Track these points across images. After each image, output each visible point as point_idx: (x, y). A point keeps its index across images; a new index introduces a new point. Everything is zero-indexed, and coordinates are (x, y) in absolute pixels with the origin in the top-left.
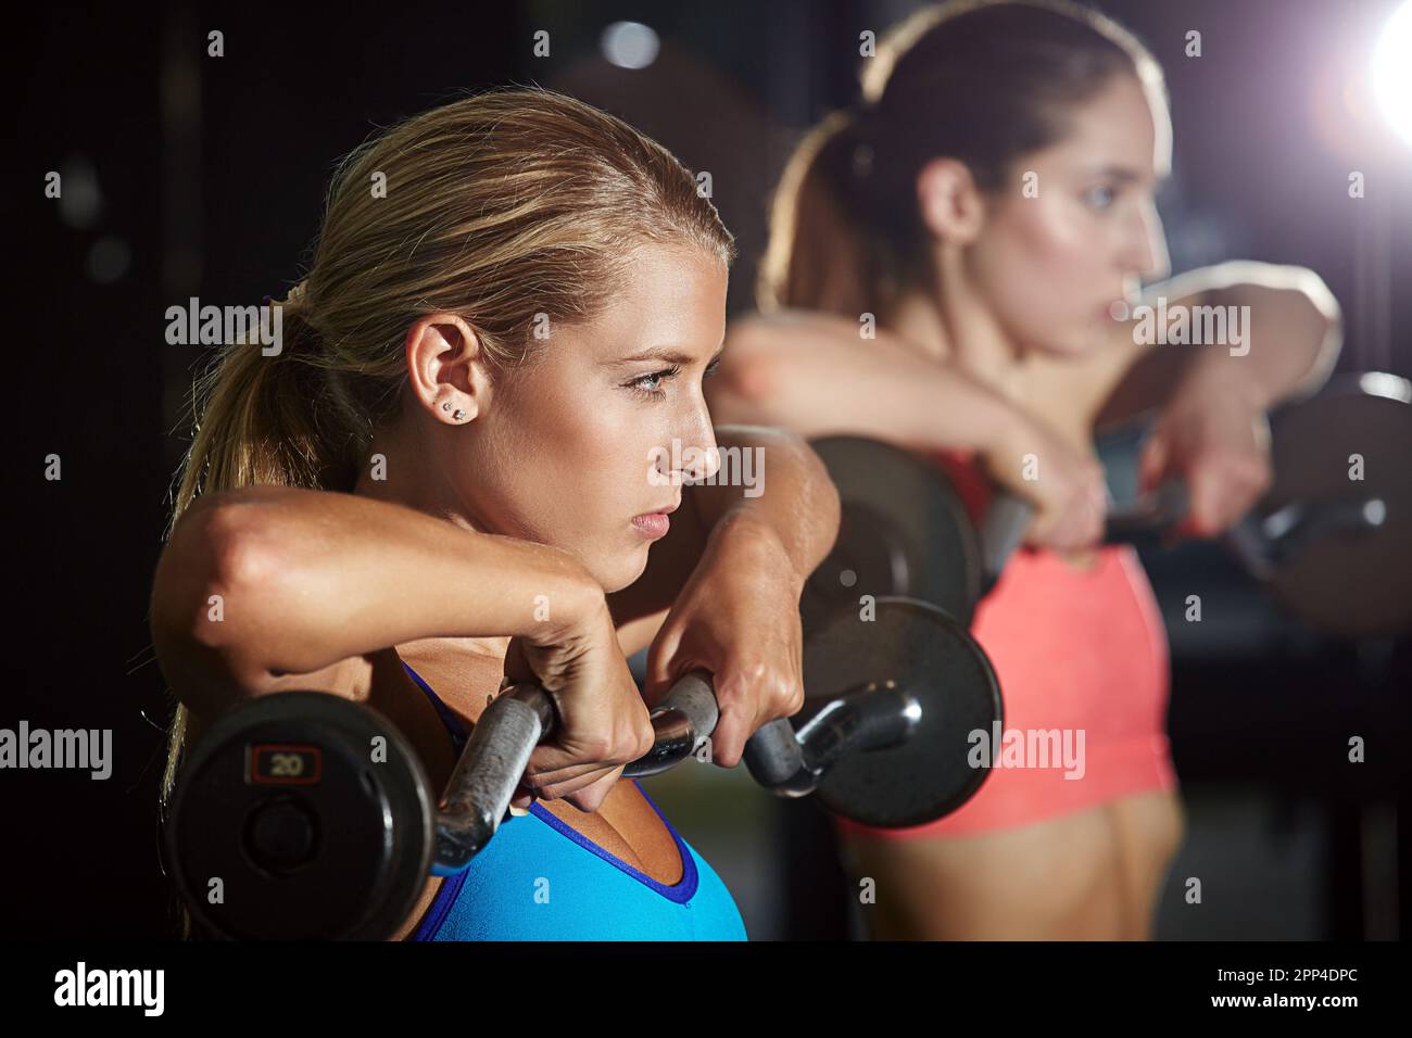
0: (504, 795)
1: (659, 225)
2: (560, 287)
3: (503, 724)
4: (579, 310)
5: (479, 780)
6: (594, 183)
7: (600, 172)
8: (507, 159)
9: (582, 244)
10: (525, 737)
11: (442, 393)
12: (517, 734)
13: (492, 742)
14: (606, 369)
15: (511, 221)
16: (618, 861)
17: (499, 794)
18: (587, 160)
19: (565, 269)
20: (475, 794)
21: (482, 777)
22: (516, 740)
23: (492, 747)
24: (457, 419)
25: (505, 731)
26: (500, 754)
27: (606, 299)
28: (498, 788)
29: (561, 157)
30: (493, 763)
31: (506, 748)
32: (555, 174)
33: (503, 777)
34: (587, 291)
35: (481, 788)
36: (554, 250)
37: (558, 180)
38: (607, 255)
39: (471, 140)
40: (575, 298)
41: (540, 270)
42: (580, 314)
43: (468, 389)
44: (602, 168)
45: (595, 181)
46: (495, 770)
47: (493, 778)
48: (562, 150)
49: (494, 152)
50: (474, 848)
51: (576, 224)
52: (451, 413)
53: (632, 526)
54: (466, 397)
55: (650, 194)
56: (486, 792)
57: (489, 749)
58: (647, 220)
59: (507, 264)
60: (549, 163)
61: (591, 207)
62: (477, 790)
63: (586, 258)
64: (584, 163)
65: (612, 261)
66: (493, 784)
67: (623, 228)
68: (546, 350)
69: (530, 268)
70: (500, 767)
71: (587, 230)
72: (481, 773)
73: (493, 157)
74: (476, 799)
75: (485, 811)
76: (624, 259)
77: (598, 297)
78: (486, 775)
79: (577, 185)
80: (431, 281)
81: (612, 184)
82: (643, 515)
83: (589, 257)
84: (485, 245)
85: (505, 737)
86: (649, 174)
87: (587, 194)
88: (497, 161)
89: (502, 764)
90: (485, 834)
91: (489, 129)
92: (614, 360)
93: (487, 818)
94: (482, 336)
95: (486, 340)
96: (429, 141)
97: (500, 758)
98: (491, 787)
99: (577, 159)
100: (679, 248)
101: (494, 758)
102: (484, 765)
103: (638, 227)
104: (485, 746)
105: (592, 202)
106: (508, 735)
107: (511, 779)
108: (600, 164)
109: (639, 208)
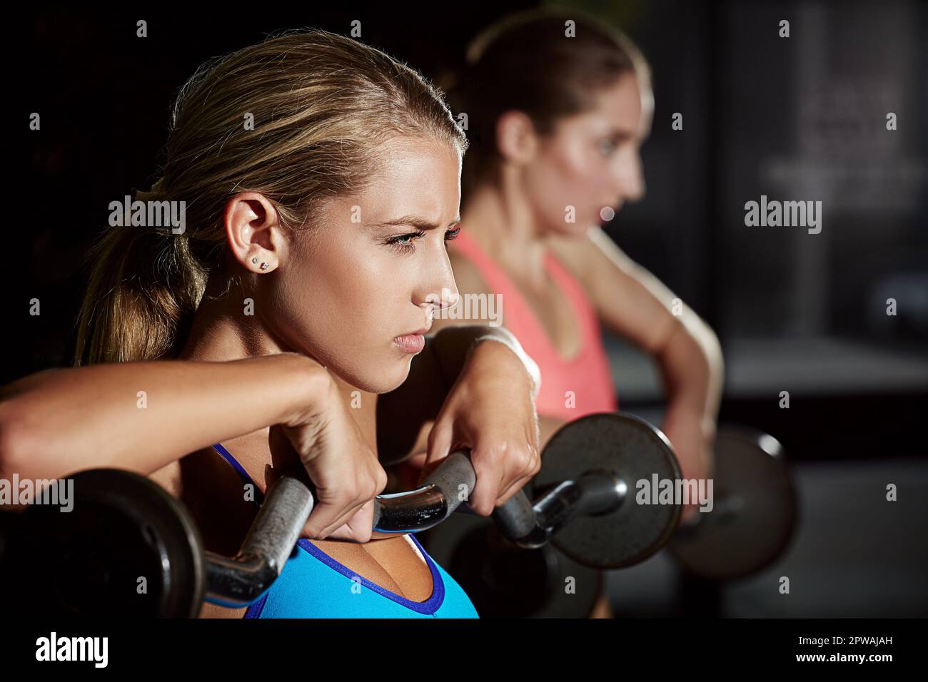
0: (286, 546)
1: (405, 122)
2: (332, 170)
3: (285, 495)
4: (348, 187)
5: (266, 536)
6: (357, 93)
7: (361, 85)
8: (293, 78)
9: (348, 137)
10: (302, 503)
11: (252, 250)
12: (295, 501)
13: (276, 508)
14: (370, 230)
15: (295, 122)
16: (380, 588)
17: (281, 546)
18: (351, 77)
19: (336, 157)
20: (263, 546)
21: (268, 534)
22: (295, 506)
23: (276, 511)
24: (263, 269)
25: (286, 500)
26: (282, 516)
27: (367, 179)
28: (280, 541)
29: (332, 76)
30: (277, 523)
31: (287, 512)
32: (328, 88)
33: (284, 533)
34: (353, 173)
35: (267, 542)
36: (328, 143)
37: (331, 92)
38: (366, 145)
39: (269, 66)
40: (343, 177)
41: (317, 158)
42: (349, 189)
43: (271, 247)
44: (363, 83)
45: (358, 92)
46: (278, 528)
47: (276, 533)
48: (332, 71)
49: (284, 74)
50: (261, 586)
51: (342, 124)
52: (259, 265)
53: (394, 344)
54: (269, 253)
55: (400, 100)
56: (271, 544)
57: (274, 513)
58: (395, 120)
59: (293, 154)
60: (323, 80)
61: (353, 110)
62: (264, 544)
63: (351, 148)
64: (349, 80)
65: (370, 150)
66: (276, 538)
67: (378, 125)
68: (324, 217)
69: (310, 157)
70: (282, 526)
71: (351, 127)
72: (267, 531)
73: (282, 77)
74: (263, 550)
75: (270, 558)
76: (380, 148)
77: (362, 177)
78: (271, 532)
79: (344, 95)
80: (239, 169)
81: (369, 94)
82: (403, 336)
83: (353, 146)
84: (277, 141)
85: (286, 504)
86: (399, 87)
87: (351, 101)
88: (286, 80)
89: (283, 523)
90: (270, 576)
91: (281, 58)
92: (376, 223)
93: (272, 563)
94: (278, 208)
95: (282, 211)
96: (240, 69)
97: (282, 519)
98: (275, 541)
99: (345, 77)
100: (421, 139)
101: (278, 520)
102: (270, 525)
103: (389, 125)
104: (271, 511)
105: (355, 107)
106: (288, 502)
107: (291, 535)
108: (361, 80)
109: (390, 110)
